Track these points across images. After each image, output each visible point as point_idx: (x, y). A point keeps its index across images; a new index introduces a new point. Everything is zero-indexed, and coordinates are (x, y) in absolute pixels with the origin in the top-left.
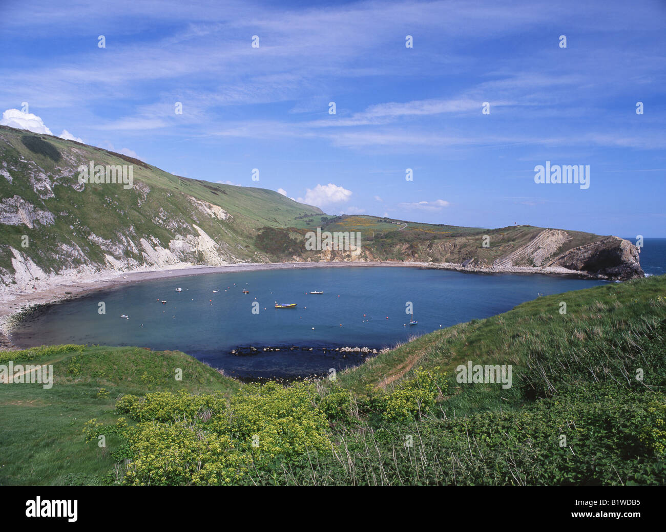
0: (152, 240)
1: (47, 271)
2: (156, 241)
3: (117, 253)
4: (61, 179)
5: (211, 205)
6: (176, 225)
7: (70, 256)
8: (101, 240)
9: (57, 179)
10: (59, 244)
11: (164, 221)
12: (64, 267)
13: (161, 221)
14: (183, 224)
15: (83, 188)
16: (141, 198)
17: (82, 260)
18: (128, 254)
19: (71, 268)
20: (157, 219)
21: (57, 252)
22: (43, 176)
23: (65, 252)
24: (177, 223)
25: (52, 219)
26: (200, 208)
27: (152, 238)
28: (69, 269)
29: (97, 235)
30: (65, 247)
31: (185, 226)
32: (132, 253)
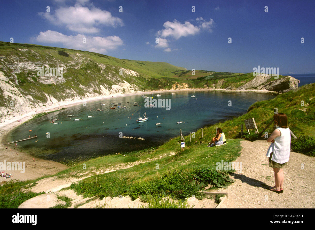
0: (105, 86)
1: (59, 100)
2: (107, 86)
3: (90, 91)
4: (70, 65)
5: (131, 70)
6: (115, 79)
7: (69, 93)
8: (84, 87)
9: (69, 65)
10: (66, 90)
11: (110, 78)
12: (67, 98)
13: (109, 78)
14: (118, 78)
15: (79, 68)
16: (102, 70)
17: (75, 95)
18: (95, 91)
19: (70, 98)
20: (108, 77)
21: (64, 93)
22: (63, 65)
23: (68, 93)
24: (116, 78)
25: (64, 80)
26: (126, 72)
27: (105, 84)
28: (69, 99)
29: (82, 85)
30: (68, 91)
31: (118, 79)
32: (97, 91)
